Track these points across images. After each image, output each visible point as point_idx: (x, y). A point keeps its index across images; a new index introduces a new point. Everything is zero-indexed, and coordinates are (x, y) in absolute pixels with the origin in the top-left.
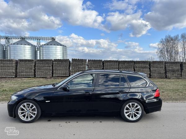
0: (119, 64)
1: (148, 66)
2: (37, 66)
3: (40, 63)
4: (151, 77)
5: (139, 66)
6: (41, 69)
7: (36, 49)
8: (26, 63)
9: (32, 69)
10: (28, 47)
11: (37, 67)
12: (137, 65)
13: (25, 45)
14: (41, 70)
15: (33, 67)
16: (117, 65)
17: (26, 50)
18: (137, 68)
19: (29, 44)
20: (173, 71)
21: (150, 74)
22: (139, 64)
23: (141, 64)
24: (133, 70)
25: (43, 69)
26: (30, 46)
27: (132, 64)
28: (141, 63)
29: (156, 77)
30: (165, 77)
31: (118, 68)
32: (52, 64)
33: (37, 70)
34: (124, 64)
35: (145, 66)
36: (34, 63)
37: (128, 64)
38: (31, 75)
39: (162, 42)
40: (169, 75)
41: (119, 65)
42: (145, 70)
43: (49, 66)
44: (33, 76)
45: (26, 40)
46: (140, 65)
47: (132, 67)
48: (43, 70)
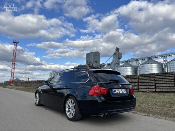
2: (140, 80)
3: (142, 77)
6: (144, 83)
7: (163, 66)
8: (131, 78)
9: (136, 83)
10: (154, 65)
11: (140, 82)
13: (152, 63)
14: (144, 85)
15: (137, 82)
17: (153, 69)
19: (156, 62)
25: (146, 83)
26: (156, 64)
32: (154, 78)
33: (140, 85)
36: (137, 78)
38: (136, 89)
43: (151, 80)
44: (137, 90)
45: (153, 59)
48: (146, 85)
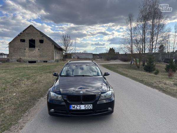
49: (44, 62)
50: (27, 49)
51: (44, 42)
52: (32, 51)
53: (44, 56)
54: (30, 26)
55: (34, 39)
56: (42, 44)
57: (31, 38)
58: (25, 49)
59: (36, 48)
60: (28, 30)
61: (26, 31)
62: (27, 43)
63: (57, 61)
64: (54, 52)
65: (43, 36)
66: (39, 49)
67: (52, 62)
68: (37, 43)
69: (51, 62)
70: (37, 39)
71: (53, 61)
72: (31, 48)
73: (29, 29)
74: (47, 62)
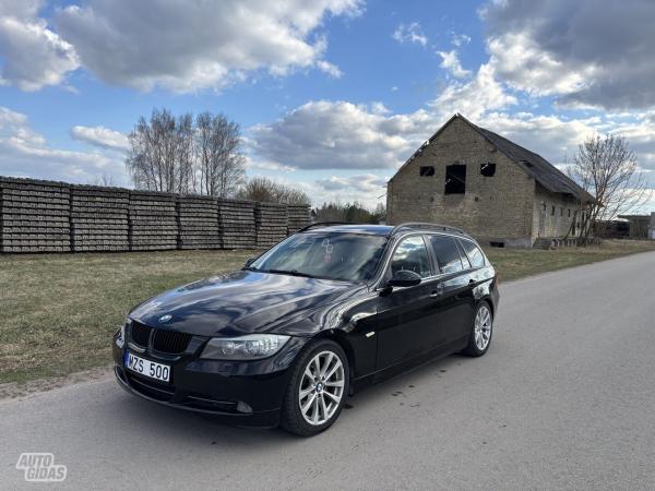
0: (72, 196)
1: (173, 209)
4: (184, 247)
5: (144, 208)
12: (137, 206)
16: (64, 201)
18: (139, 218)
20: (239, 228)
21: (178, 236)
22: (144, 203)
23: (151, 203)
24: (125, 222)
27: (121, 201)
28: (150, 198)
29: (195, 247)
30: (219, 246)
31: (68, 214)
34: (92, 199)
35: (162, 209)
37: (106, 200)
39: (141, 128)
40: (228, 239)
41: (71, 201)
42: (163, 223)
46: (150, 205)
47: (123, 211)
49: (493, 244)
50: (439, 197)
51: (498, 171)
52: (453, 204)
53: (493, 224)
54: (455, 118)
55: (462, 162)
56: (488, 178)
57: (456, 159)
58: (432, 200)
59: (467, 193)
60: (445, 132)
61: (441, 139)
62: (440, 180)
63: (544, 244)
64: (531, 207)
65: (495, 151)
66: (476, 199)
67: (523, 248)
68: (473, 177)
69: (518, 248)
70: (473, 163)
71: (526, 244)
72: (451, 195)
73: (451, 129)
74: (501, 245)
